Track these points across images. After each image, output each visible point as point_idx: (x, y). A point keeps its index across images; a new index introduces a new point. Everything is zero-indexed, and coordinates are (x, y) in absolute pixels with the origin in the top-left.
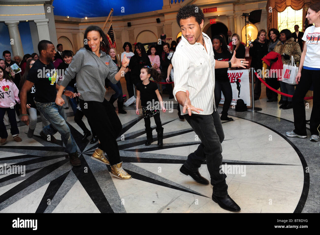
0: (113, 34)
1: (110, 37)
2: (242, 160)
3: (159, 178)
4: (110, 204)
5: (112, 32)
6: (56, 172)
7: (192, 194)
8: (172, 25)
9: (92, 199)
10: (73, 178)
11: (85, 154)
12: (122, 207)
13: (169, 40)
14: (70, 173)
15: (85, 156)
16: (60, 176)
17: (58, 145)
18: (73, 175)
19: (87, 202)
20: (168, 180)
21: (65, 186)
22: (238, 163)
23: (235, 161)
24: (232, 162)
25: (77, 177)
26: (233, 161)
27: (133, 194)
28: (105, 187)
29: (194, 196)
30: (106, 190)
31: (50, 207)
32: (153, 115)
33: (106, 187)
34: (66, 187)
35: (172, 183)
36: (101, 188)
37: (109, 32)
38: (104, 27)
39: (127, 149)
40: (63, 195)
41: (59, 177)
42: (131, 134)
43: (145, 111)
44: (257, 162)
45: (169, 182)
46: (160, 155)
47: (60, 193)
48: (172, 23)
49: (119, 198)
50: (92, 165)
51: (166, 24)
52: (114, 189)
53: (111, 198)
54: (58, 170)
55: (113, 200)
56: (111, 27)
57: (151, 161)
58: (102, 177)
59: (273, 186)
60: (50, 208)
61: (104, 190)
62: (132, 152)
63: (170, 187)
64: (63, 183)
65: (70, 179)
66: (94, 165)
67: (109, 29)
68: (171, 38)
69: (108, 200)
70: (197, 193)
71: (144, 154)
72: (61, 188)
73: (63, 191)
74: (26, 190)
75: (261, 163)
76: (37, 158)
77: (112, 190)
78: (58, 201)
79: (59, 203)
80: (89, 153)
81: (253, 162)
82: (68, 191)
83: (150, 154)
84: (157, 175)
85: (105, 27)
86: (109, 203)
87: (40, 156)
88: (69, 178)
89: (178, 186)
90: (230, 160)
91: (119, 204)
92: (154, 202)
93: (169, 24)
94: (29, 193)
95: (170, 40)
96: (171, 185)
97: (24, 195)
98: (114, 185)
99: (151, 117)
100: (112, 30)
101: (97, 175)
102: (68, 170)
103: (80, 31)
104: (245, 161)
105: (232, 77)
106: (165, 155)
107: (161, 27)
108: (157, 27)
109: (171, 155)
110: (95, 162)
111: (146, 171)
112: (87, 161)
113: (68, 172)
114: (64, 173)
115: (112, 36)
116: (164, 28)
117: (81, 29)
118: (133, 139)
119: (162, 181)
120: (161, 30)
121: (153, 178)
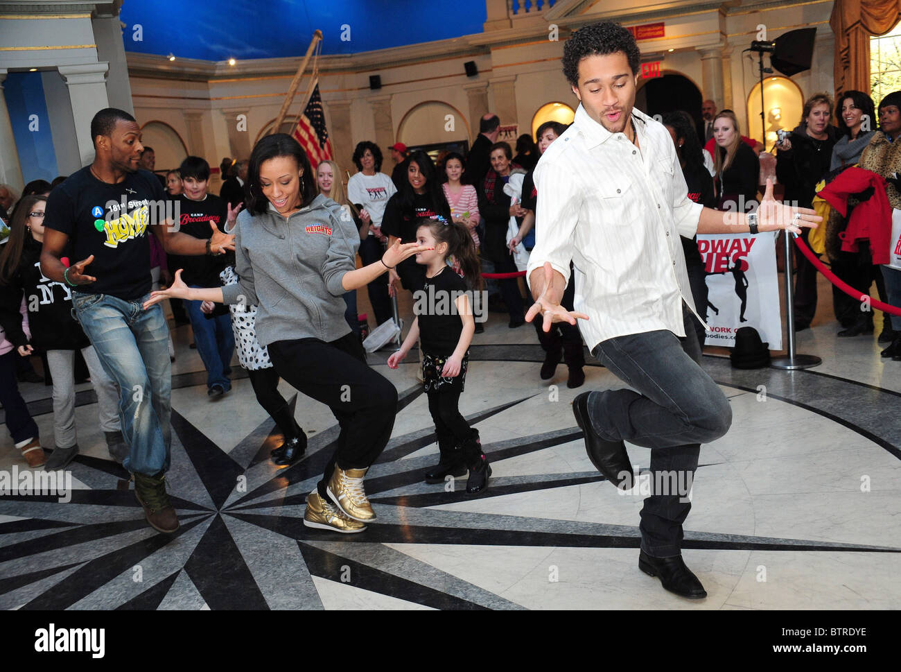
0: (321, 113)
1: (312, 123)
2: (758, 534)
3: (479, 596)
5: (319, 106)
8: (515, 83)
10: (189, 598)
11: (228, 514)
13: (506, 134)
14: (178, 579)
15: (230, 522)
16: (142, 591)
18: (189, 586)
20: (510, 602)
22: (745, 544)
23: (735, 536)
24: (725, 540)
25: (202, 595)
26: (727, 536)
37: (309, 107)
38: (294, 89)
44: (811, 542)
46: (480, 515)
48: (516, 75)
50: (255, 550)
51: (496, 80)
56: (316, 92)
57: (450, 538)
58: (286, 595)
62: (387, 507)
65: (177, 601)
66: (260, 551)
67: (309, 97)
68: (513, 125)
71: (430, 514)
76: (68, 528)
80: (241, 512)
83: (446, 512)
85: (296, 90)
87: (75, 524)
88: (173, 599)
93: (509, 81)
95: (509, 131)
100: (319, 99)
101: (271, 587)
102: (172, 569)
103: (213, 103)
104: (769, 537)
105: (718, 254)
106: (500, 516)
107: (479, 91)
108: (466, 89)
109: (518, 517)
110: (262, 542)
111: (434, 572)
112: (235, 539)
113: (172, 579)
114: (157, 582)
115: (317, 119)
116: (489, 95)
117: (217, 99)
118: (391, 463)
119: (489, 605)
120: (480, 99)
121: (457, 596)
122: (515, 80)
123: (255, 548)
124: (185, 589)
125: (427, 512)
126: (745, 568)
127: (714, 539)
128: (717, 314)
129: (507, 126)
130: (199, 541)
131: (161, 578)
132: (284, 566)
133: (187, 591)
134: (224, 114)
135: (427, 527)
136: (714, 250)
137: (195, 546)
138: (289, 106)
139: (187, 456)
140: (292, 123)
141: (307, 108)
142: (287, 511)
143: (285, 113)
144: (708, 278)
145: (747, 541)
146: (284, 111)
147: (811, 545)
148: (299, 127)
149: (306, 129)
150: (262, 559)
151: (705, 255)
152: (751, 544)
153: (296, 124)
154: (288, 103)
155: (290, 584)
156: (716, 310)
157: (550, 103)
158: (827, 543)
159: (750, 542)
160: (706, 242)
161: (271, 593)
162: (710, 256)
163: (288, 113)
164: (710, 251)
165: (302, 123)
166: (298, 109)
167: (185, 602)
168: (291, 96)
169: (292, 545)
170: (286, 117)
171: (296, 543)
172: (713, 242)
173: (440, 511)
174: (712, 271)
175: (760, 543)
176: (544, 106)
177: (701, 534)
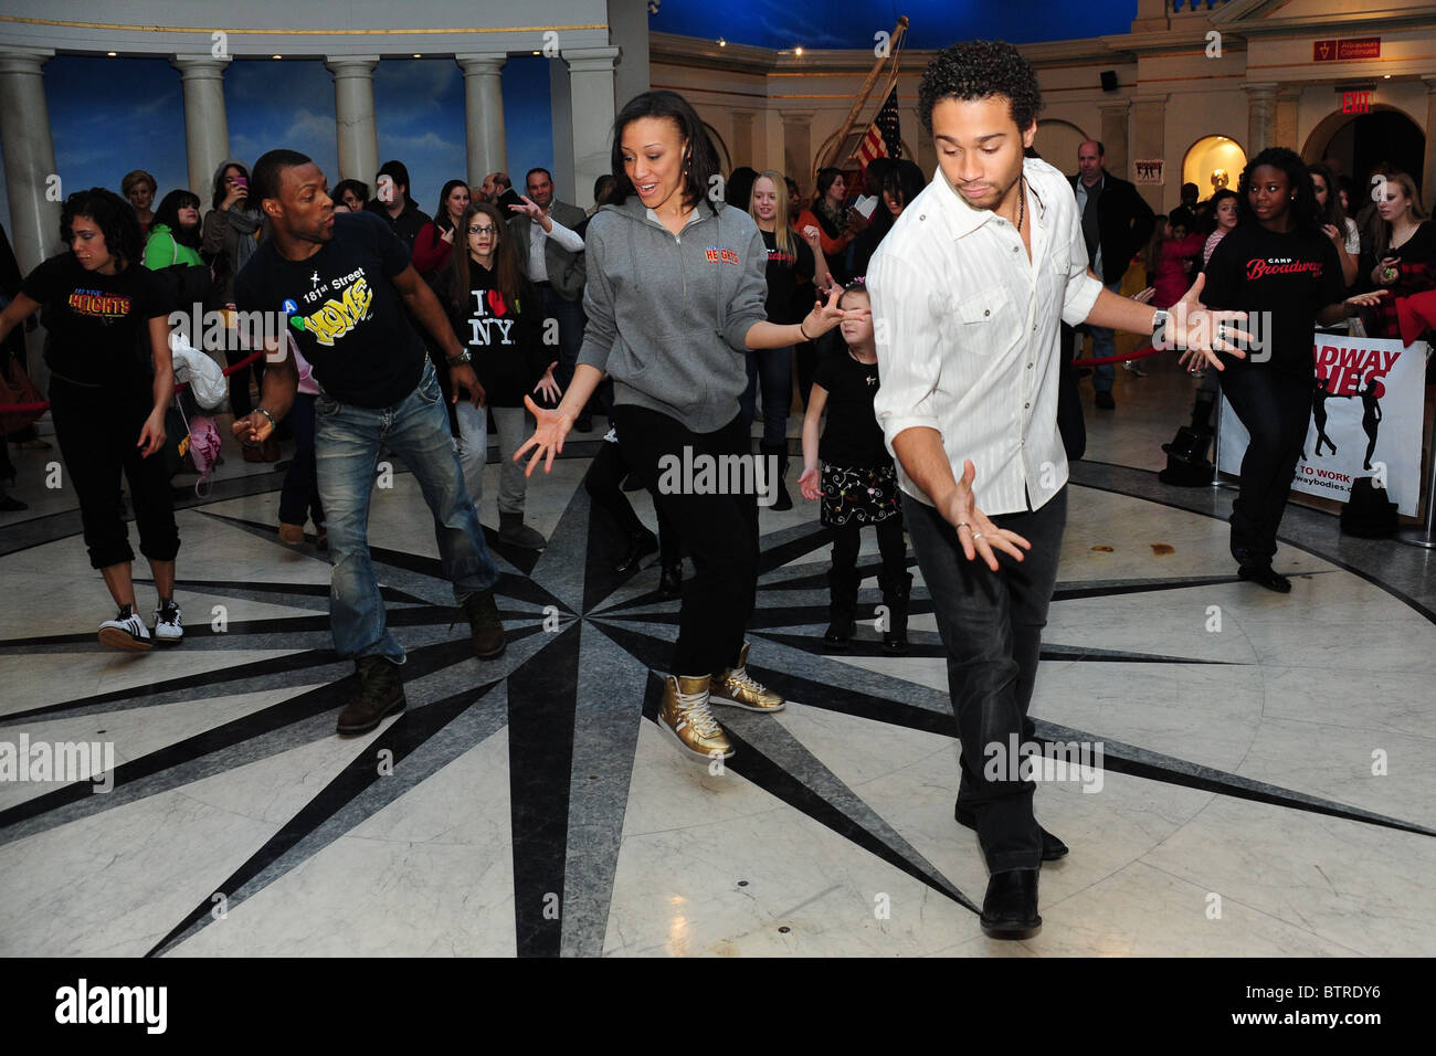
0: (897, 125)
1: (883, 137)
2: (1243, 773)
3: (826, 784)
4: (570, 854)
5: (896, 115)
6: (447, 677)
7: (923, 885)
8: (1167, 105)
9: (514, 814)
10: (494, 714)
11: (591, 622)
12: (604, 877)
13: (1147, 173)
14: (494, 690)
15: (589, 631)
16: (451, 695)
17: (514, 569)
18: (501, 700)
19: (490, 822)
20: (859, 801)
21: (447, 741)
22: (1215, 783)
23: (1207, 770)
24: (1192, 772)
25: (509, 716)
26: (1195, 767)
27: (679, 831)
28: (588, 776)
29: (926, 896)
30: (589, 789)
31: (349, 813)
32: (877, 517)
33: (592, 778)
34: (448, 746)
35: (868, 817)
36: (573, 775)
37: (881, 115)
38: (866, 91)
39: (767, 630)
40: (420, 773)
41: (446, 697)
42: (818, 569)
43: (843, 493)
44: (1308, 797)
45: (857, 812)
46: (889, 679)
47: (414, 764)
48: (1169, 94)
49: (618, 837)
50: (596, 672)
51: (1140, 98)
52: (617, 794)
53: (590, 828)
54: (458, 670)
55: (591, 836)
56: (893, 96)
57: (834, 702)
58: (601, 734)
59: (1317, 931)
60: (347, 817)
61: (580, 788)
62: (781, 646)
63: (849, 833)
64: (445, 728)
65: (479, 715)
66: (601, 675)
67: (884, 103)
68: (1156, 161)
69: (569, 835)
70: (948, 888)
71: (826, 666)
72: (427, 744)
73: (428, 758)
74: (307, 726)
75: (1325, 805)
76: (415, 605)
77: (611, 797)
78: (391, 793)
79: (386, 804)
80: (607, 622)
81: (1288, 792)
82: (446, 762)
83: (850, 667)
84: (825, 767)
85: (869, 93)
86: (568, 845)
87: (425, 602)
88: (477, 711)
89: (888, 835)
90: (1187, 763)
91: (600, 862)
92: (743, 884)
93: (1159, 101)
94: (309, 740)
95: (1151, 169)
96: (859, 827)
97: (293, 743)
98: (627, 779)
99: (868, 522)
100: (896, 106)
101: (590, 720)
102: (495, 676)
103: (770, 102)
104: (1253, 779)
105: (1347, 369)
106: (912, 685)
107: (1118, 111)
108: (1100, 108)
109: (935, 690)
110: (609, 664)
111: (789, 741)
112: (581, 653)
113: (489, 687)
114: (471, 688)
115: (890, 131)
116: (1130, 118)
117: (775, 97)
118: (818, 591)
119: (830, 799)
120: (1117, 123)
121: (798, 778)
122: (1167, 100)
123: (597, 669)
124: (495, 703)
125: (827, 661)
126: (1195, 816)
127: (1176, 768)
128: (1334, 454)
129: (1149, 162)
130: (540, 648)
131: (477, 685)
132: (617, 698)
133: (495, 707)
134: (782, 116)
135: (815, 682)
136: (1343, 362)
137: (533, 653)
138: (858, 112)
139: (586, 541)
140: (859, 134)
141: (879, 117)
142: (660, 630)
143: (854, 120)
144: (1328, 400)
145: (1222, 780)
146: (851, 118)
147: (1304, 801)
148: (867, 139)
149: (876, 143)
150: (598, 685)
151: (1329, 368)
152: (1223, 785)
153: (864, 135)
154: (857, 108)
155: (611, 722)
156: (1333, 448)
157: (1213, 136)
158: (1329, 802)
159: (1224, 782)
160: (1335, 351)
161: (585, 727)
162: (1336, 371)
163: (857, 122)
164: (1337, 363)
165: (871, 135)
166: (868, 116)
167: (487, 718)
168: (862, 99)
169: (642, 674)
170: (853, 126)
171: (647, 673)
172: (1344, 351)
173: (842, 664)
174: (1336, 392)
175: (1235, 785)
176: (1203, 138)
177: (1163, 758)
